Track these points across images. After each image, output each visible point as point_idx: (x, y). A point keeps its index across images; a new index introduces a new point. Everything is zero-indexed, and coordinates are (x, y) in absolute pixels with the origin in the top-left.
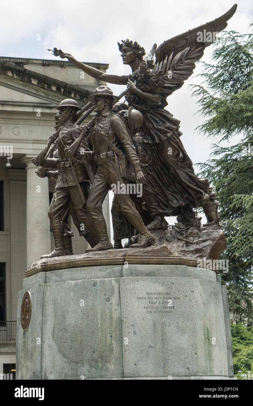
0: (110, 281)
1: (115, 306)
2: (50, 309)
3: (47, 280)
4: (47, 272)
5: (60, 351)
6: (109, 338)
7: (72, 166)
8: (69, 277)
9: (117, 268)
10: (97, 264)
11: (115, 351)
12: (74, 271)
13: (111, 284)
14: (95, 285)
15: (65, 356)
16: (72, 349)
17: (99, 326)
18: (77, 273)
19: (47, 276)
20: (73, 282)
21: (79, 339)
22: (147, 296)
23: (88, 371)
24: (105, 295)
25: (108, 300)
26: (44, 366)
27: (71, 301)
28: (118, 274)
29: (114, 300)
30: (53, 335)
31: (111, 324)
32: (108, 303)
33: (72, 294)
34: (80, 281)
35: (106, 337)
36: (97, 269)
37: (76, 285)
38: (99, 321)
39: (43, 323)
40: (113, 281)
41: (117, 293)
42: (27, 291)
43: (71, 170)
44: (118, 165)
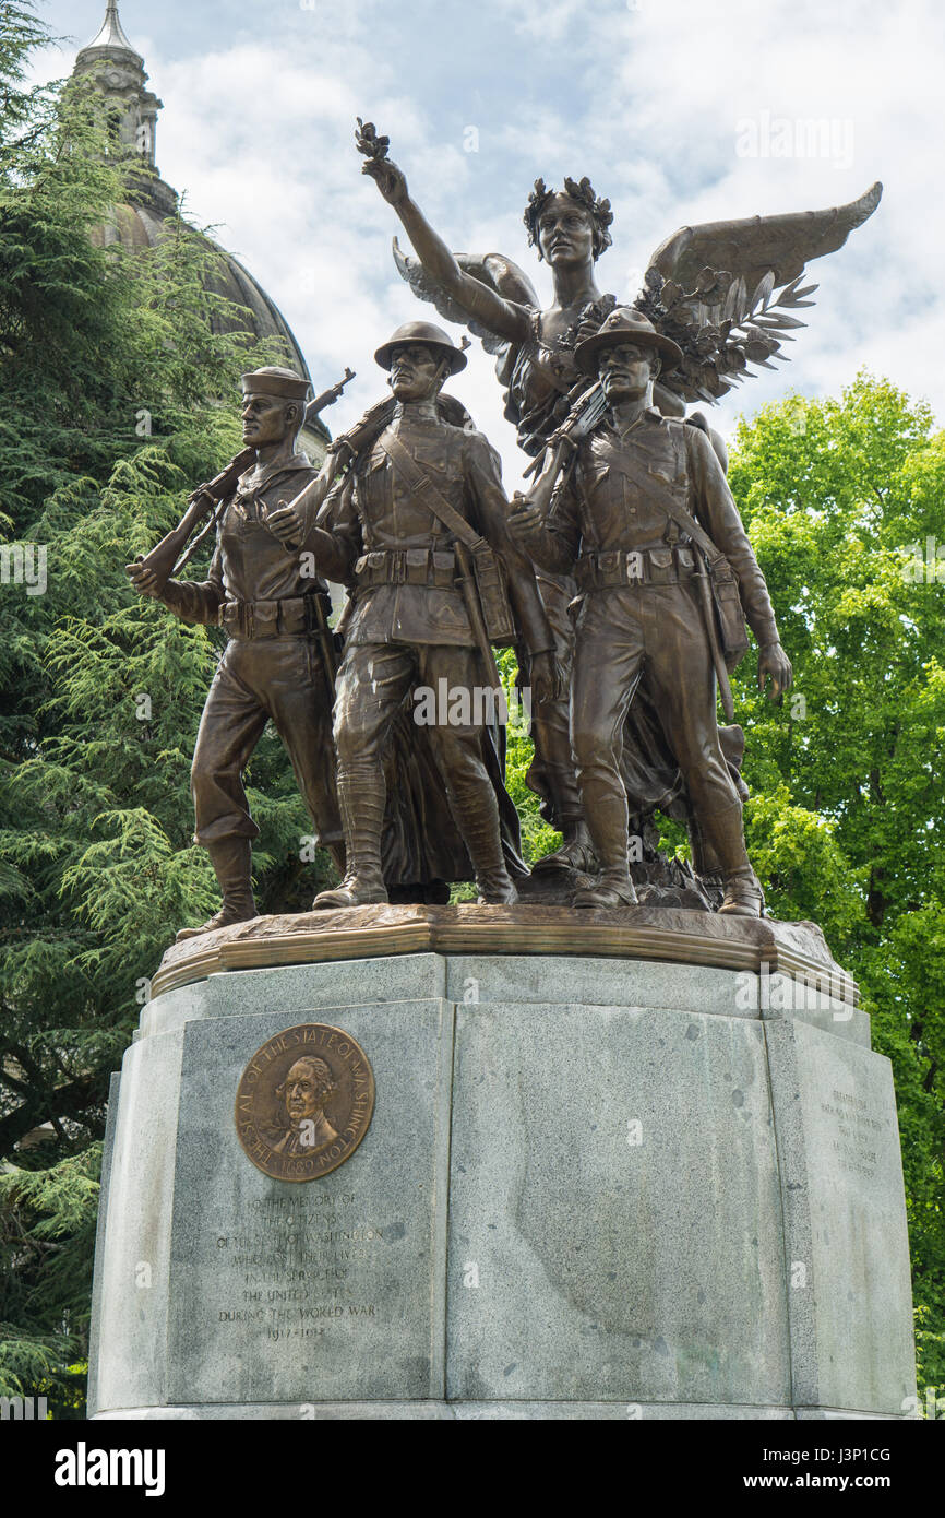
0: (742, 1028)
1: (760, 1129)
2: (494, 1108)
3: (457, 989)
4: (449, 958)
5: (557, 1283)
6: (747, 1246)
7: (464, 568)
8: (577, 989)
10: (680, 956)
11: (767, 1303)
12: (599, 968)
13: (743, 1038)
14: (692, 1033)
15: (580, 1304)
16: (612, 1276)
17: (717, 1195)
18: (610, 980)
19: (455, 971)
20: (607, 1013)
21: (643, 1239)
22: (832, 1102)
23: (682, 1373)
24: (728, 1077)
25: (738, 1098)
26: (463, 1339)
27: (602, 1087)
29: (756, 1101)
30: (519, 1215)
31: (753, 1192)
32: (738, 1112)
33: (605, 1057)
34: (635, 1012)
35: (739, 1243)
36: (686, 975)
37: (621, 1025)
38: (716, 1179)
39: (460, 1160)
40: (747, 1030)
41: (760, 1081)
42: (303, 1022)
43: (460, 587)
44: (709, 600)
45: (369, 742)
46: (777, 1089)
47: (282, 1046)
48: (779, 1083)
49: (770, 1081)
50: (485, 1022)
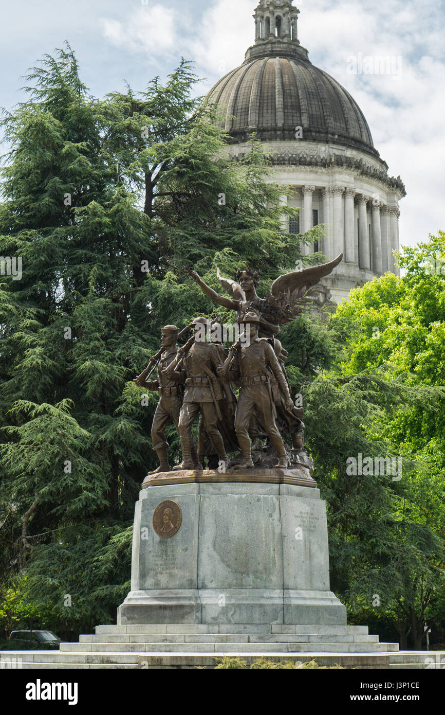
0: (272, 498)
1: (276, 522)
2: (209, 520)
3: (201, 491)
4: (201, 484)
5: (223, 561)
6: (272, 551)
7: (210, 383)
8: (229, 490)
9: (276, 486)
10: (258, 481)
11: (277, 565)
13: (273, 501)
14: (259, 500)
15: (228, 566)
16: (236, 559)
17: (264, 539)
18: (238, 488)
19: (201, 487)
20: (237, 496)
21: (244, 550)
22: (299, 515)
23: (253, 581)
24: (268, 511)
25: (271, 515)
26: (201, 574)
27: (235, 514)
28: (277, 492)
29: (276, 516)
30: (214, 545)
31: (274, 538)
32: (270, 519)
33: (236, 507)
34: (244, 496)
35: (269, 551)
37: (240, 499)
38: (263, 535)
39: (201, 532)
40: (274, 498)
41: (277, 510)
42: (167, 499)
43: (209, 387)
44: (270, 389)
45: (187, 427)
46: (282, 513)
47: (162, 505)
48: (282, 511)
49: (280, 511)
50: (207, 499)
